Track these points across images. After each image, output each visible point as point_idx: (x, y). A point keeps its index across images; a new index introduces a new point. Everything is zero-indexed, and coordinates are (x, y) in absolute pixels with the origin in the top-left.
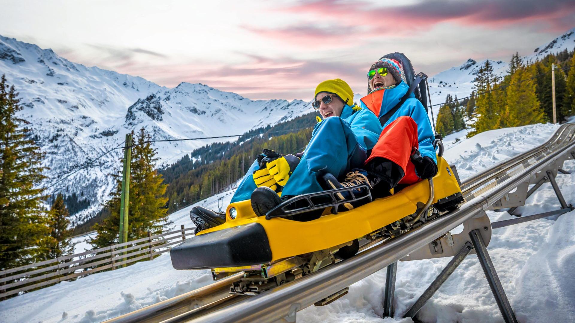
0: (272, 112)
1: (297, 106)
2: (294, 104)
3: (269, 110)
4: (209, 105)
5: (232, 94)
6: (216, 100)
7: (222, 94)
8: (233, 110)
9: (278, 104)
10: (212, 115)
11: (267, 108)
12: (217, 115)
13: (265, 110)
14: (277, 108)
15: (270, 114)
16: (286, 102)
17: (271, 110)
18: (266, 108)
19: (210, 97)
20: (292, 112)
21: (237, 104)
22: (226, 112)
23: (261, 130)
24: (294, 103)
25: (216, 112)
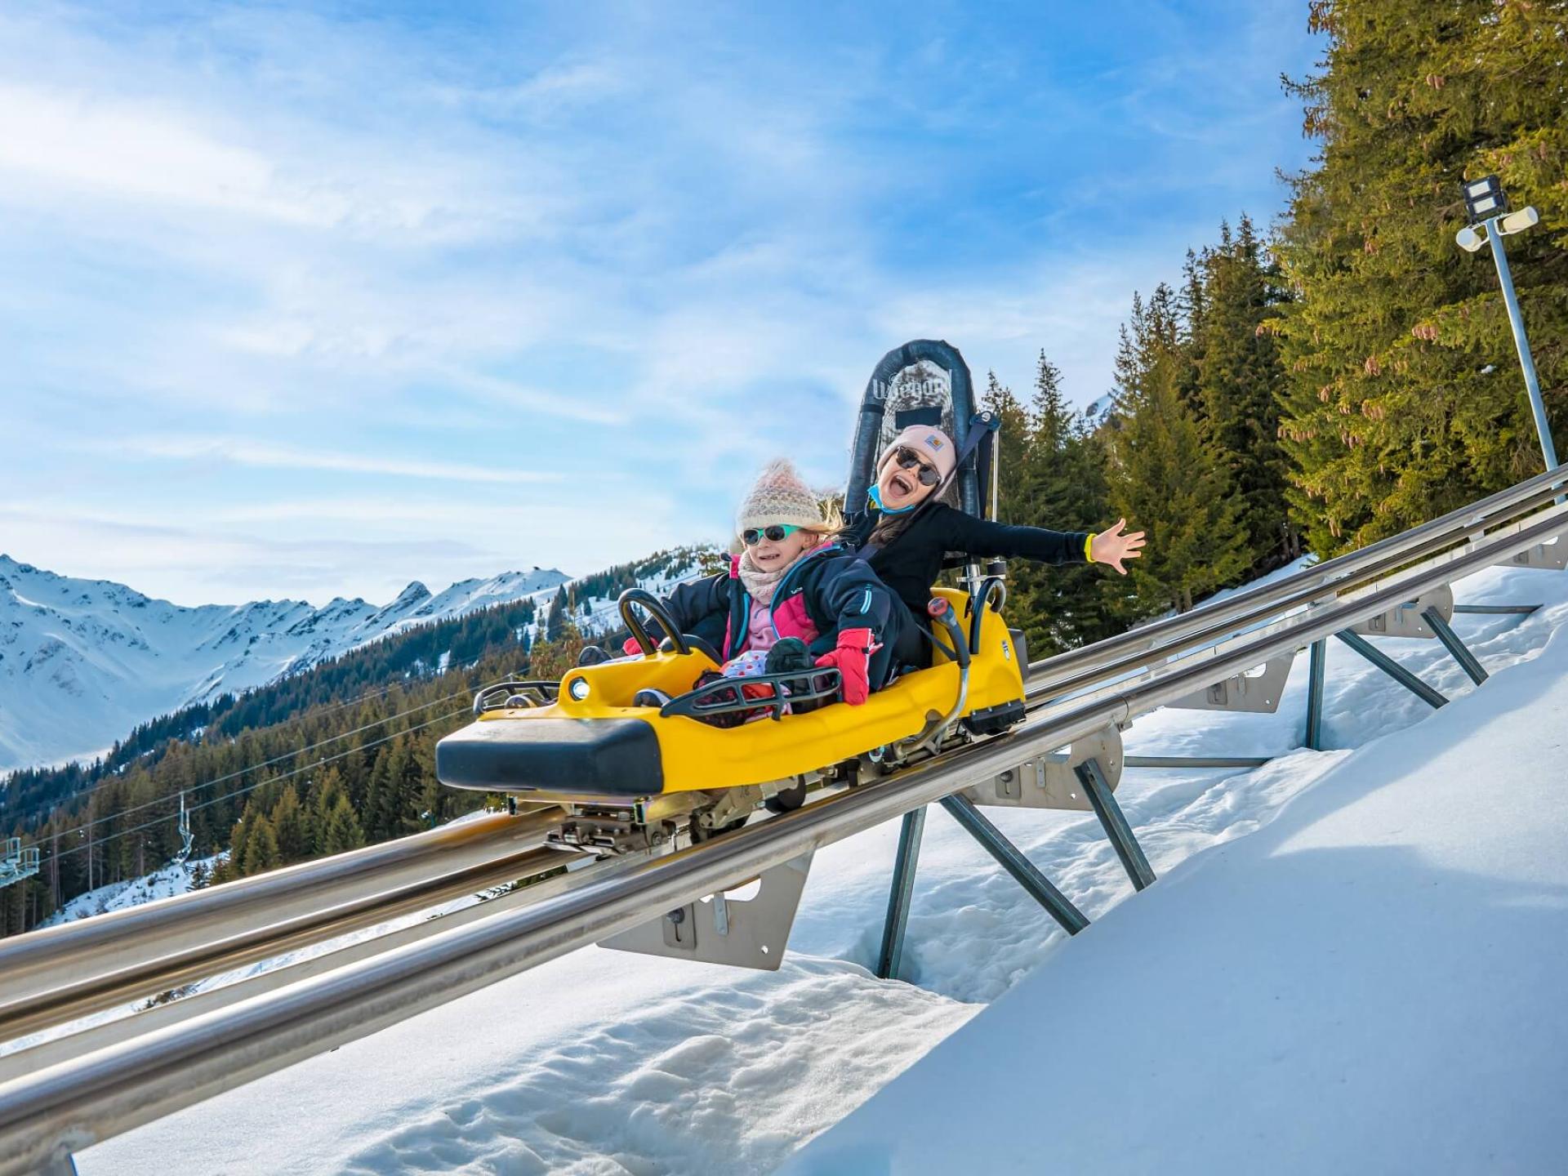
0: (253, 647)
1: (346, 621)
2: (335, 614)
3: (244, 639)
4: (15, 630)
5: (107, 588)
6: (42, 611)
7: (65, 586)
8: (108, 644)
9: (275, 618)
10: (29, 666)
11: (238, 631)
12: (46, 664)
13: (231, 639)
14: (271, 630)
15: (247, 653)
16: (306, 609)
17: (252, 641)
18: (232, 632)
19: (21, 599)
20: (327, 641)
21: (124, 621)
22: (81, 652)
23: (197, 715)
24: (332, 610)
25: (42, 655)
